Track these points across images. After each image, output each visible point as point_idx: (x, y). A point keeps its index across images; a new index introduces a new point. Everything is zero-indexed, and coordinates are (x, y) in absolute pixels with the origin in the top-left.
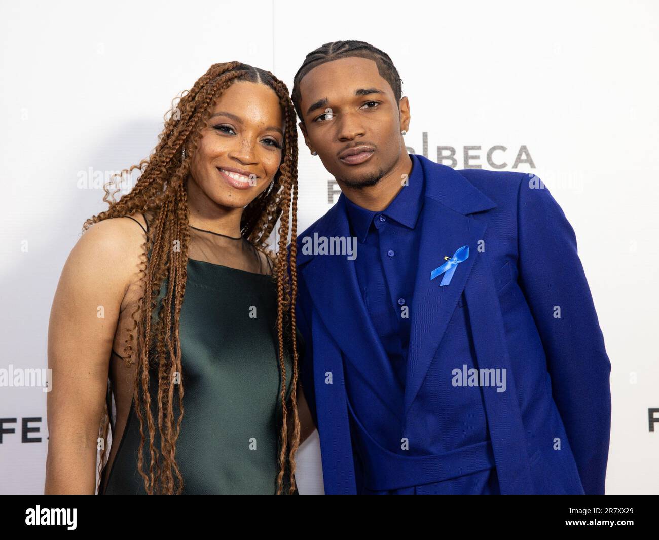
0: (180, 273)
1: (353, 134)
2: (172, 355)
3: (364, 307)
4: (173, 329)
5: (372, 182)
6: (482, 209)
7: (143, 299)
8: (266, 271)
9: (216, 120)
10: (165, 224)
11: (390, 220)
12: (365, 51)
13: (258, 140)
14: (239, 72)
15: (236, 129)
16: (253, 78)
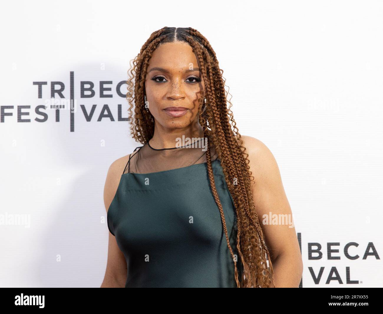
13: (183, 81)
14: (161, 37)
15: (166, 77)
16: (171, 39)
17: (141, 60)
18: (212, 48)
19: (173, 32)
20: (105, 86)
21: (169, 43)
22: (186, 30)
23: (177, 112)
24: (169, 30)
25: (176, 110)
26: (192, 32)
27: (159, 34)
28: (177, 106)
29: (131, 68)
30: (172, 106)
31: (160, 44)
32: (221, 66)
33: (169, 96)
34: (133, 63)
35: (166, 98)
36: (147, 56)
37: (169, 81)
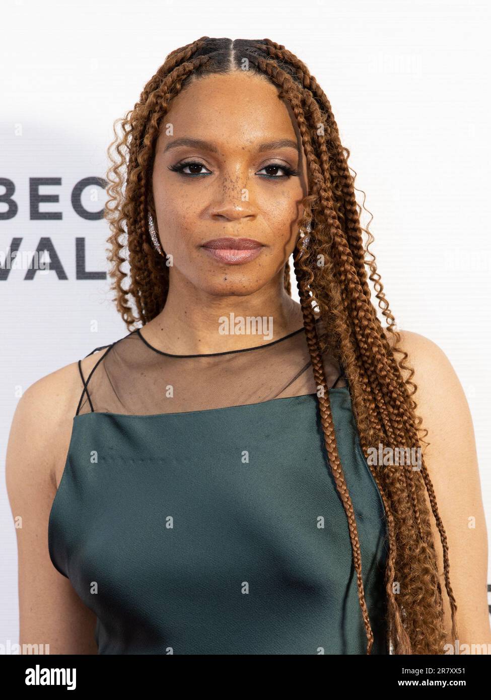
13: (252, 173)
14: (196, 61)
15: (209, 163)
16: (221, 65)
17: (142, 117)
18: (323, 92)
19: (226, 49)
20: (44, 190)
21: (218, 76)
22: (258, 45)
23: (236, 251)
24: (215, 45)
25: (233, 245)
26: (273, 50)
27: (190, 53)
28: (236, 236)
29: (116, 141)
30: (222, 237)
31: (194, 78)
32: (345, 139)
33: (216, 210)
34: (123, 126)
35: (207, 217)
36: (157, 108)
37: (217, 173)
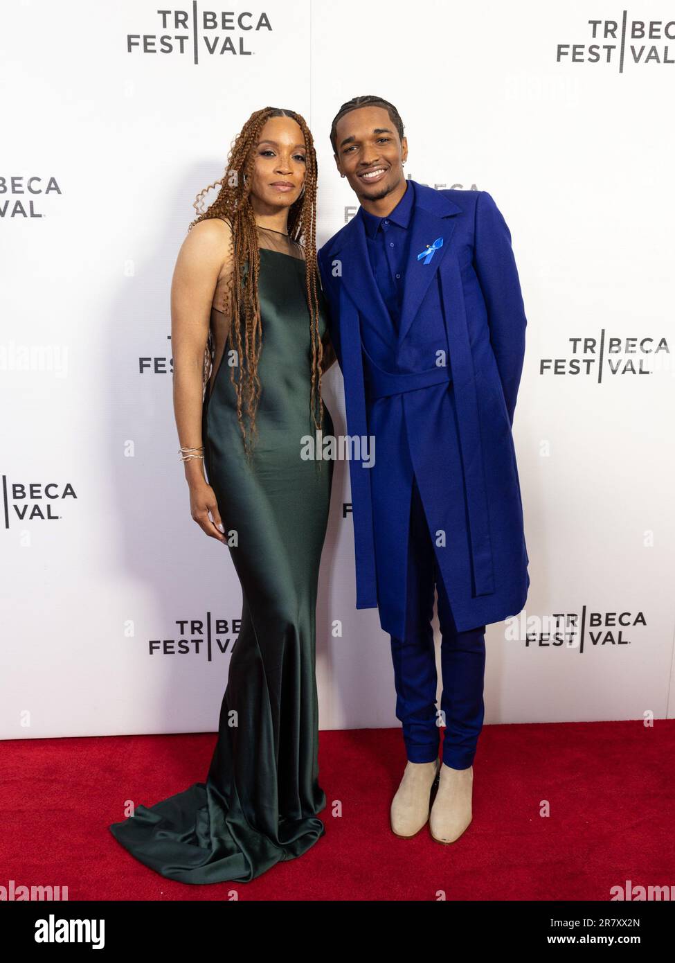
0: (256, 257)
1: (371, 160)
2: (254, 309)
3: (374, 280)
4: (254, 292)
5: (381, 196)
6: (452, 214)
7: (234, 273)
8: (303, 256)
9: (261, 146)
10: (241, 224)
11: (392, 223)
12: (381, 103)
13: (291, 157)
15: (275, 151)
23: (285, 187)
33: (278, 169)
37: (277, 155)
